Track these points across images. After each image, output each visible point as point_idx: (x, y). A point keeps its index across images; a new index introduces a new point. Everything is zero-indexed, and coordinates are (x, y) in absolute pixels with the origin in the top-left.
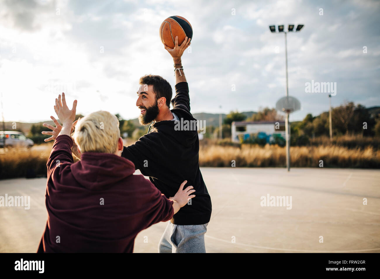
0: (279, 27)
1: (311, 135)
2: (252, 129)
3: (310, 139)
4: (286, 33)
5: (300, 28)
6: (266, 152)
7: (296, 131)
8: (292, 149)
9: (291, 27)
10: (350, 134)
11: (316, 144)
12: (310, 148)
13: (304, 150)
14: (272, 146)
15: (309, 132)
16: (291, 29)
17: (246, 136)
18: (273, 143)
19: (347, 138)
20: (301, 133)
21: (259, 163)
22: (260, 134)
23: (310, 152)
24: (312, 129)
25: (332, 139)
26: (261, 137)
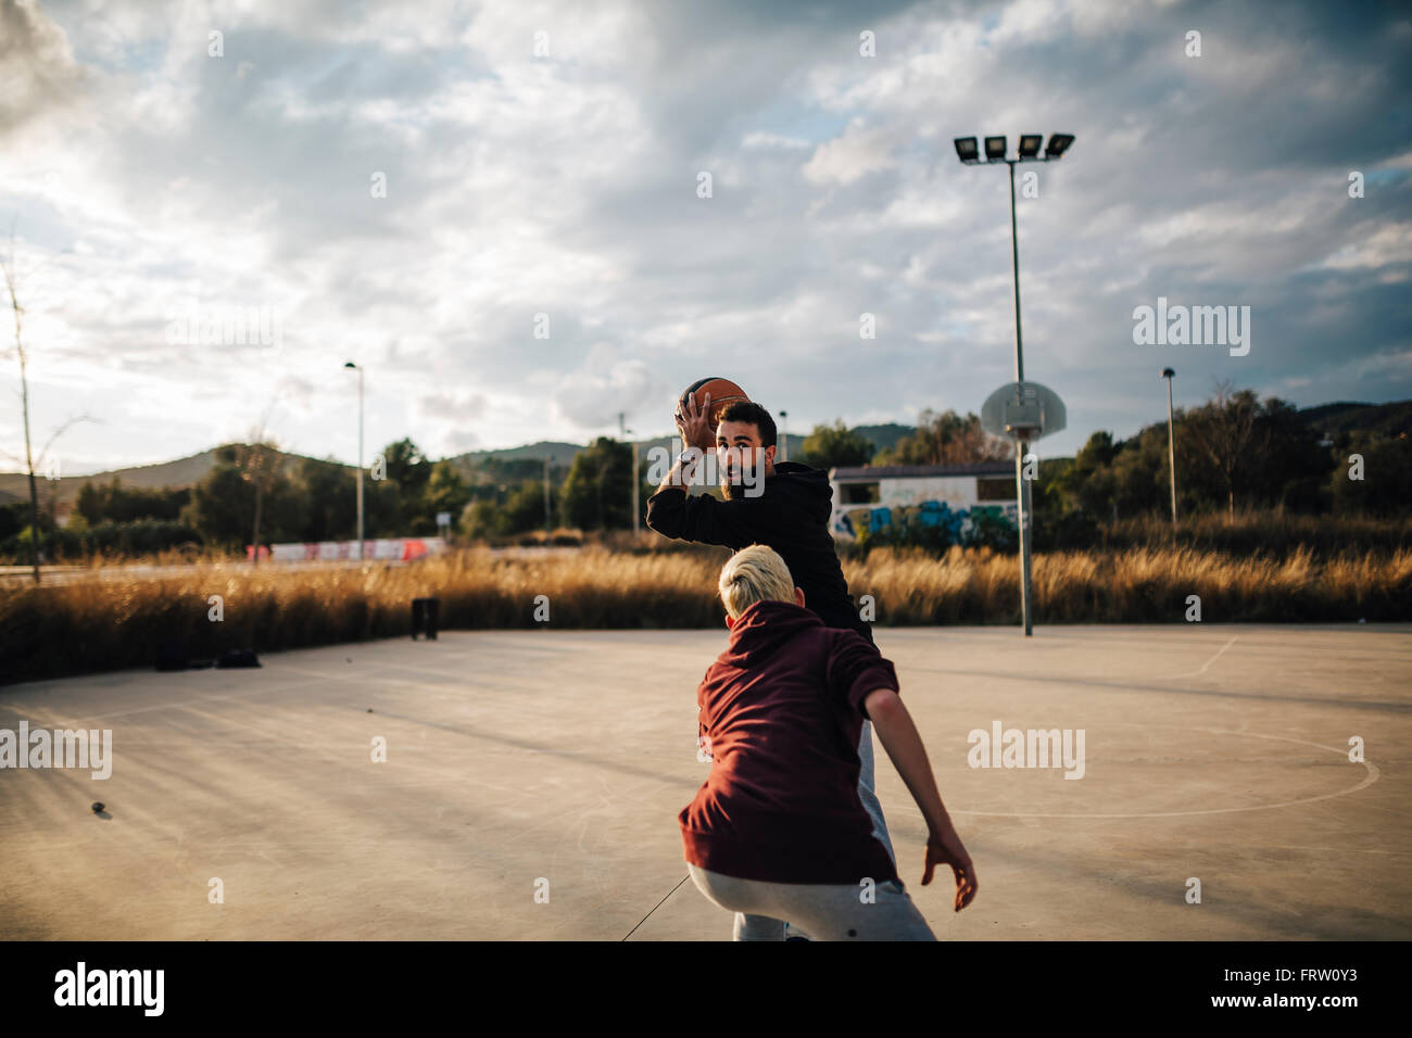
0: (988, 141)
1: (1105, 512)
2: (897, 494)
3: (1101, 526)
4: (1012, 163)
5: (1059, 145)
6: (951, 573)
7: (1054, 495)
8: (1039, 562)
9: (1029, 144)
10: (1241, 505)
11: (1122, 544)
12: (1102, 558)
13: (1081, 566)
14: (970, 552)
15: (1098, 500)
16: (1029, 148)
17: (879, 516)
18: (972, 543)
19: (1230, 519)
20: (1070, 503)
21: (928, 609)
22: (926, 507)
23: (1099, 570)
24: (1109, 488)
25: (1176, 526)
26: (932, 520)
